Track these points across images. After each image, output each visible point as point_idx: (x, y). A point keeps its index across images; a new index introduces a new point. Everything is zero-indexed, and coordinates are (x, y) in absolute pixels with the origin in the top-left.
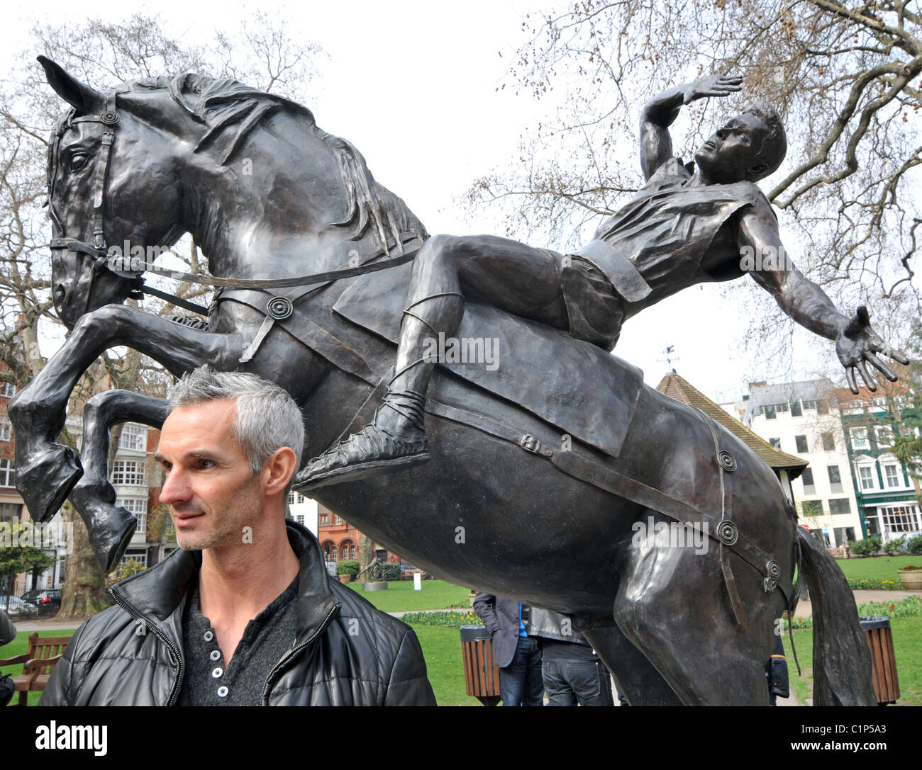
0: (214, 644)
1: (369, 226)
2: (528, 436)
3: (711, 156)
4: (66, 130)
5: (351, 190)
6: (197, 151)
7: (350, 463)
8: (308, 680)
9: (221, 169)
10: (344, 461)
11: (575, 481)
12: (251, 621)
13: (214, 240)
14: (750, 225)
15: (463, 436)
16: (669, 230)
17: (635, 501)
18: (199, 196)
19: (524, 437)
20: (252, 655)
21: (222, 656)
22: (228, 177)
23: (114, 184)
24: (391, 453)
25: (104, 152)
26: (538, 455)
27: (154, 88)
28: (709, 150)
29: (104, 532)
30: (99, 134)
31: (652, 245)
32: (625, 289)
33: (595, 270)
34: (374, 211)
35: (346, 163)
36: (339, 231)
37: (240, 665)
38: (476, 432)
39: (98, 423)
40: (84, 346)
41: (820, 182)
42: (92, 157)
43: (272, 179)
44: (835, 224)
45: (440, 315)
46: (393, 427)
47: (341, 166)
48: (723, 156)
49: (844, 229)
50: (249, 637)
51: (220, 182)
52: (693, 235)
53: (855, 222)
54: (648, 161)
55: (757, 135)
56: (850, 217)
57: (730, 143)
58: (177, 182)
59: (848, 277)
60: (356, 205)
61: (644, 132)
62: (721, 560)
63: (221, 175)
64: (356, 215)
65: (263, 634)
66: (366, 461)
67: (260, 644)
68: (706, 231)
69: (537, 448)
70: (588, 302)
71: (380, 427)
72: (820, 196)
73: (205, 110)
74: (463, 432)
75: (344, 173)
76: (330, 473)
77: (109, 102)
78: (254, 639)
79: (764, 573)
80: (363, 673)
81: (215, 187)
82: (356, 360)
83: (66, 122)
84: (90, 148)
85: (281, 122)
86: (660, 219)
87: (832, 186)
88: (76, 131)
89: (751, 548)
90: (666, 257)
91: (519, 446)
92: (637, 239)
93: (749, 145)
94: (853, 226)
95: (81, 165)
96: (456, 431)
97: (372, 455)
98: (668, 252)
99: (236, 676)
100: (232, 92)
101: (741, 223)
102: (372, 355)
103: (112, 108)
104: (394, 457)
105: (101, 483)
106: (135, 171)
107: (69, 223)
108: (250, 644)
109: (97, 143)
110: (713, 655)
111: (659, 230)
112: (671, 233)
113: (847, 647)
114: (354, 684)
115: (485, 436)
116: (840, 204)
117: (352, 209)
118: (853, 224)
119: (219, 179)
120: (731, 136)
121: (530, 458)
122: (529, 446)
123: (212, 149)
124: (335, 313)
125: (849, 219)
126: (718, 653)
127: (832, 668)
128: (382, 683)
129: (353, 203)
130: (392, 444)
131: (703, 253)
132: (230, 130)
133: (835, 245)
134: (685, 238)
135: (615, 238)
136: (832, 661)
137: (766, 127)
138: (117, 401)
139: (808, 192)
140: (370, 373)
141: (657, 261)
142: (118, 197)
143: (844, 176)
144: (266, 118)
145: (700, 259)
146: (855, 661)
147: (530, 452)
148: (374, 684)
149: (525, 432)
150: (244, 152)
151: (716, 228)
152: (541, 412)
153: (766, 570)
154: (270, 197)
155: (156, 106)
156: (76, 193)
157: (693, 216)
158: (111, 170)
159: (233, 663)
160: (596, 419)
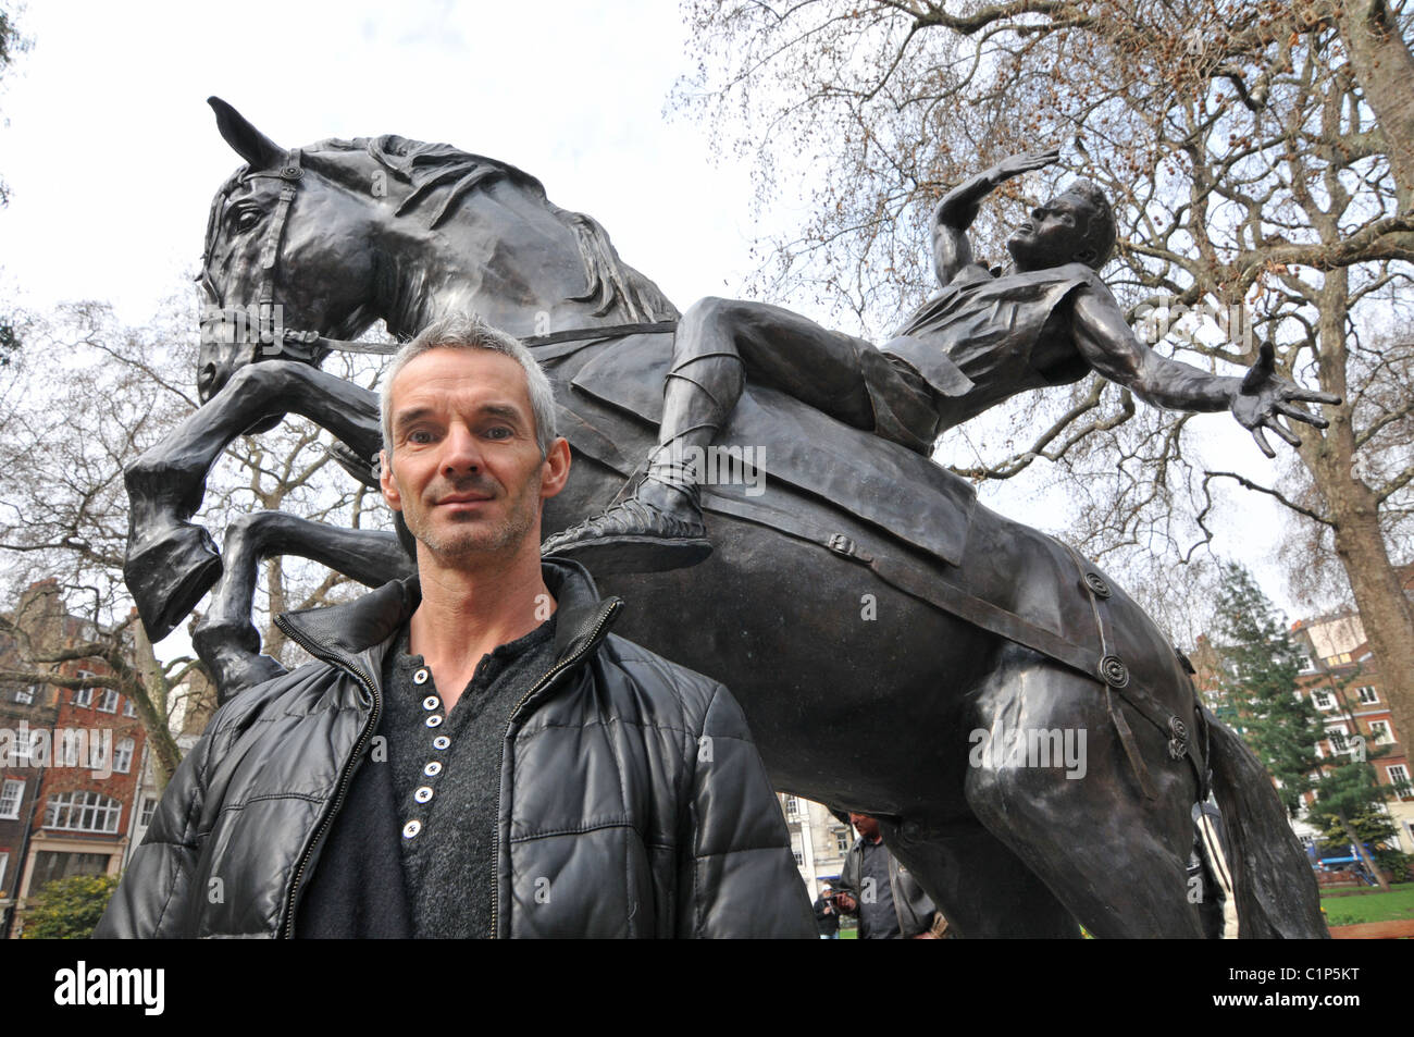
0: (429, 688)
1: (613, 304)
2: (838, 536)
3: (1029, 239)
4: (235, 188)
5: (591, 263)
6: (399, 215)
7: (606, 534)
8: (575, 721)
9: (429, 234)
10: (598, 531)
11: (905, 597)
12: (486, 655)
13: (415, 317)
14: (1087, 308)
15: (749, 537)
16: (987, 320)
17: (986, 627)
18: (399, 267)
19: (833, 537)
20: (487, 700)
21: (441, 704)
22: (435, 243)
23: (290, 248)
24: (661, 531)
25: (281, 209)
26: (853, 560)
27: (348, 148)
28: (1025, 233)
29: (242, 685)
30: (278, 189)
31: (967, 336)
32: (940, 383)
33: (900, 362)
34: (621, 286)
35: (585, 238)
36: (577, 306)
37: (469, 712)
38: (767, 531)
39: (245, 547)
40: (240, 403)
41: (1093, 429)
42: (265, 215)
43: (493, 245)
44: (1113, 481)
45: (716, 378)
46: (662, 502)
47: (578, 239)
48: (1043, 239)
49: (1125, 487)
50: (484, 677)
51: (427, 249)
52: (1018, 324)
53: (1136, 477)
54: (945, 267)
55: (1081, 215)
56: (1130, 473)
57: (1048, 224)
58: (372, 249)
59: (1135, 542)
60: (599, 279)
61: (936, 237)
62: (1110, 709)
63: (427, 240)
64: (599, 289)
65: (505, 674)
66: (628, 534)
67: (501, 687)
68: (1033, 318)
69: (851, 550)
70: (896, 395)
71: (643, 499)
72: (1094, 447)
73: (412, 169)
74: (749, 532)
75: (581, 246)
76: (579, 544)
77: (293, 158)
78: (491, 681)
79: (1167, 733)
80: (661, 723)
81: (419, 256)
82: (604, 443)
83: (235, 180)
84: (265, 205)
85: (504, 189)
86: (974, 308)
87: (1107, 435)
88: (248, 189)
89: (1146, 698)
90: (987, 349)
91: (827, 548)
92: (947, 331)
93: (1073, 225)
94: (1135, 484)
95: (251, 224)
96: (740, 530)
97: (635, 528)
98: (989, 344)
99: (463, 725)
100: (447, 152)
101: (1076, 307)
102: (624, 440)
103: (296, 164)
104: (665, 535)
105: (242, 624)
106: (319, 232)
107: (230, 291)
108: (484, 687)
109: (274, 200)
110: (1118, 841)
111: (975, 321)
112: (990, 323)
113: (1281, 860)
114: (648, 731)
115: (780, 537)
116: (1118, 457)
117: (593, 283)
118: (1134, 482)
119: (426, 245)
120: (1050, 217)
121: (841, 564)
122: (840, 547)
123: (418, 212)
124: (576, 388)
125: (1128, 475)
126: (1123, 839)
127: (1265, 891)
128: (690, 734)
129: (594, 277)
130: (661, 520)
131: (1031, 345)
132: (441, 191)
133: (1117, 505)
134: (1008, 327)
135: (919, 333)
136: (1263, 882)
137: (1092, 206)
138: (271, 523)
139: (1081, 441)
140: (623, 461)
141: (975, 355)
142: (295, 259)
143: (1121, 421)
144: (487, 182)
145: (1028, 354)
146: (1295, 880)
147: (842, 556)
148: (678, 735)
149: (833, 532)
150: (457, 216)
151: (1045, 314)
152: (854, 506)
153: (1170, 730)
154: (490, 265)
155: (348, 165)
156: (242, 257)
157: (1014, 304)
158: (288, 230)
159: (458, 708)
160: (925, 519)
